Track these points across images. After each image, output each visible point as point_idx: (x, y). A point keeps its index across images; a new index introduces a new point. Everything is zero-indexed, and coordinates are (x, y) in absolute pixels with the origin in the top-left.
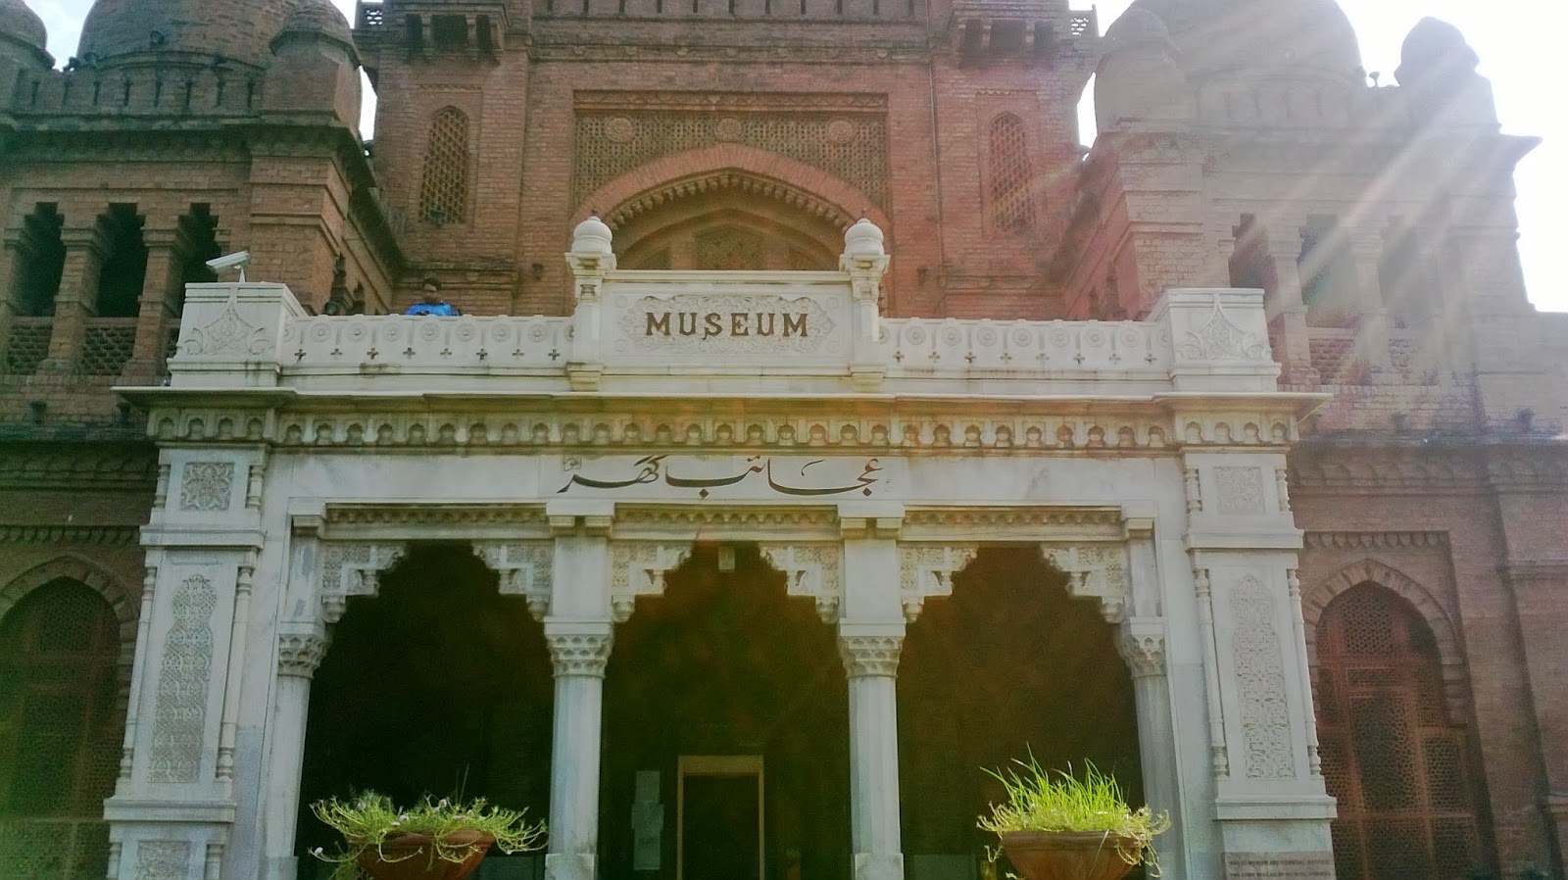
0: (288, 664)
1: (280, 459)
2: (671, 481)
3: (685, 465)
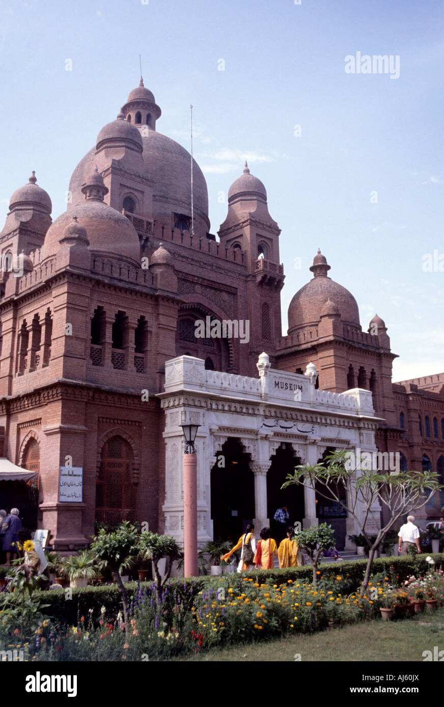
1: (207, 412)
2: (280, 427)
3: (282, 423)
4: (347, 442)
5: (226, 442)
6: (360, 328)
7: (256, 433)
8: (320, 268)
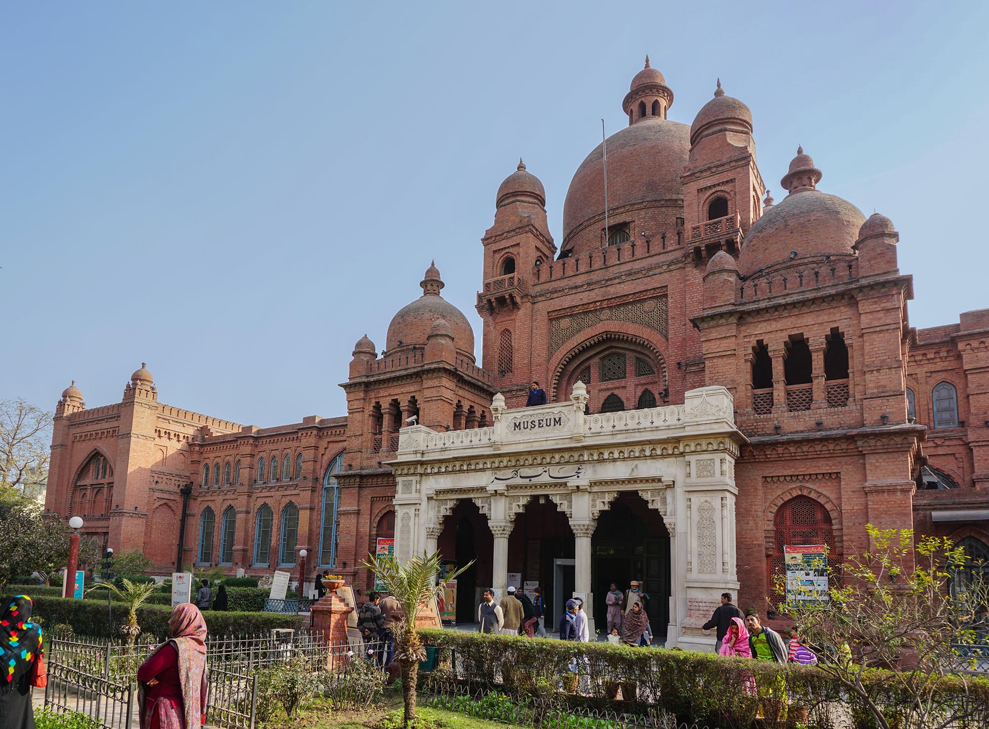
0: (430, 535)
1: (424, 477)
2: (521, 477)
3: (523, 472)
7: (484, 490)
8: (800, 175)
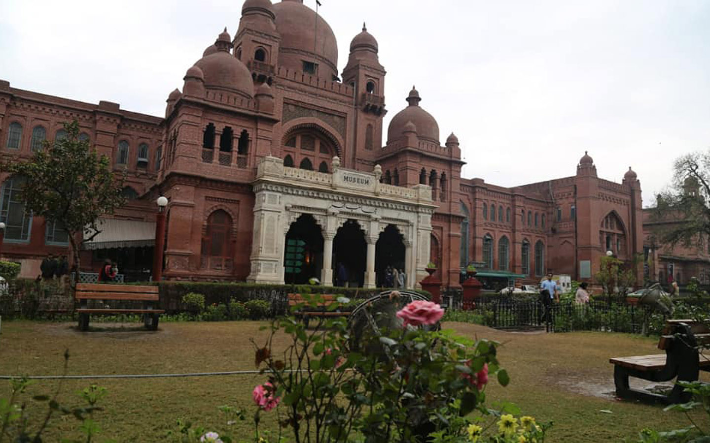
1: (285, 195)
2: (347, 208)
3: (349, 205)
4: (407, 222)
5: (300, 216)
6: (439, 144)
7: (326, 211)
8: (413, 98)
